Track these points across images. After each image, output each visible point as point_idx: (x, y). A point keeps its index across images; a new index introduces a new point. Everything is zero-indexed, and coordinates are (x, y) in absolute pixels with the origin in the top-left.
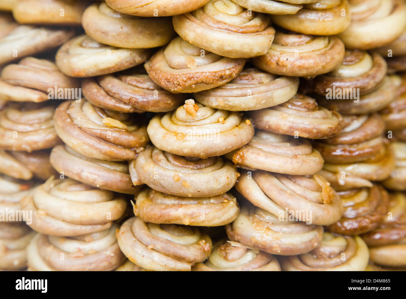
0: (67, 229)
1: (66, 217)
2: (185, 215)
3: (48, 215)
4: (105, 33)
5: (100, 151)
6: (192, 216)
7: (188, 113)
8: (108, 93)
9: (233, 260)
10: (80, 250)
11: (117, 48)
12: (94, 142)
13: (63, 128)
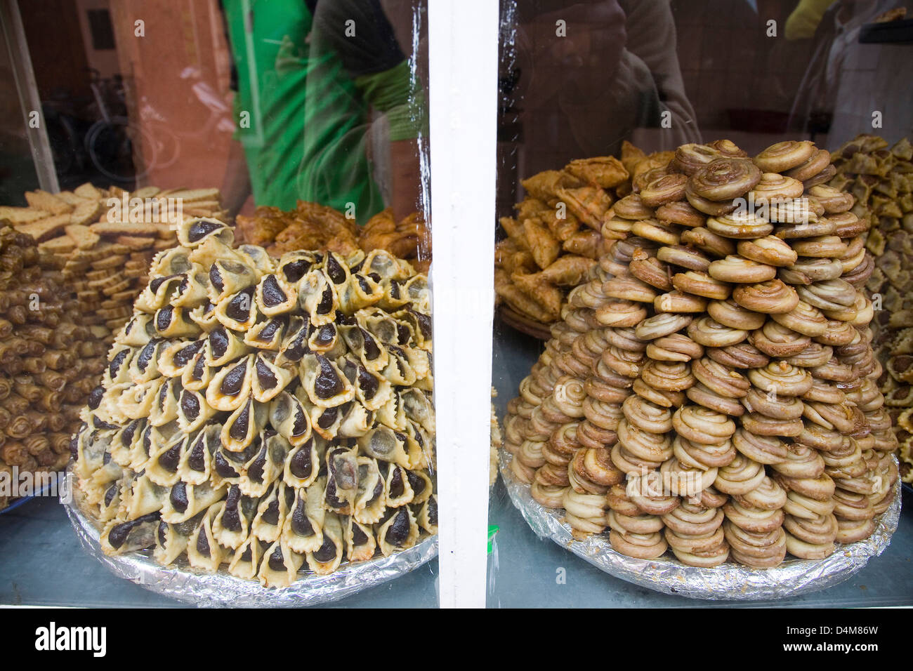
0: (712, 439)
1: (713, 433)
2: (786, 431)
3: (700, 431)
4: (734, 321)
5: (733, 393)
6: (789, 431)
7: (781, 368)
8: (732, 356)
9: (802, 455)
10: (717, 452)
11: (735, 329)
12: (729, 387)
13: (708, 378)
